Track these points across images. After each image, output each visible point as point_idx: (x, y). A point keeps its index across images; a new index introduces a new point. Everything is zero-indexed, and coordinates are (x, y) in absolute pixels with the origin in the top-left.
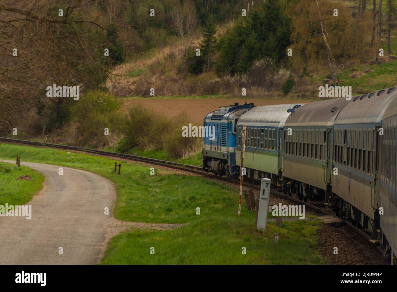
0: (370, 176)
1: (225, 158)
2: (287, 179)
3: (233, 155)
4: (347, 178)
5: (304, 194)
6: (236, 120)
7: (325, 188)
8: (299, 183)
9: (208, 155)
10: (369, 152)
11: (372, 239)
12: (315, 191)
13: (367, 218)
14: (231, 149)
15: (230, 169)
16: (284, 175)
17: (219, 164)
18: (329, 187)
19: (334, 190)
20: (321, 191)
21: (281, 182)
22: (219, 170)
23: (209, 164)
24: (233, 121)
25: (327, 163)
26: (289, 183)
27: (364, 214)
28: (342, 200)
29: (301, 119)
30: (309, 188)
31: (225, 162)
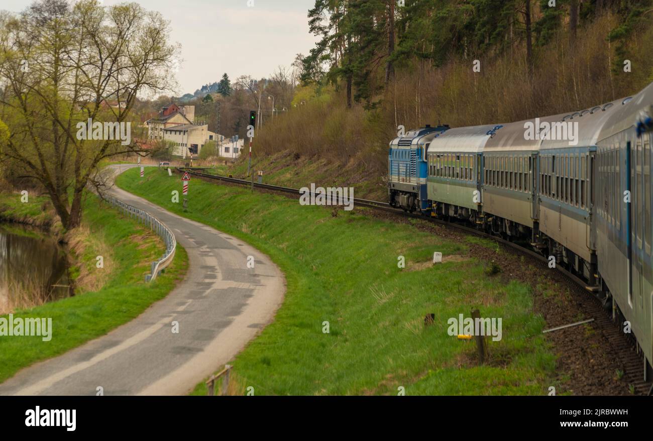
0: (585, 210)
1: (415, 191)
2: (488, 215)
3: (424, 188)
4: (557, 214)
5: (509, 233)
6: (428, 146)
7: (531, 225)
8: (502, 220)
9: (396, 188)
10: (582, 182)
11: (589, 285)
12: (521, 229)
13: (582, 261)
14: (423, 181)
15: (421, 204)
16: (484, 210)
17: (408, 198)
18: (536, 224)
19: (542, 228)
20: (527, 228)
21: (481, 219)
22: (408, 205)
23: (396, 198)
24: (424, 147)
25: (533, 196)
26: (490, 219)
27: (579, 256)
28: (552, 240)
29: (502, 142)
30: (514, 225)
31: (415, 195)
